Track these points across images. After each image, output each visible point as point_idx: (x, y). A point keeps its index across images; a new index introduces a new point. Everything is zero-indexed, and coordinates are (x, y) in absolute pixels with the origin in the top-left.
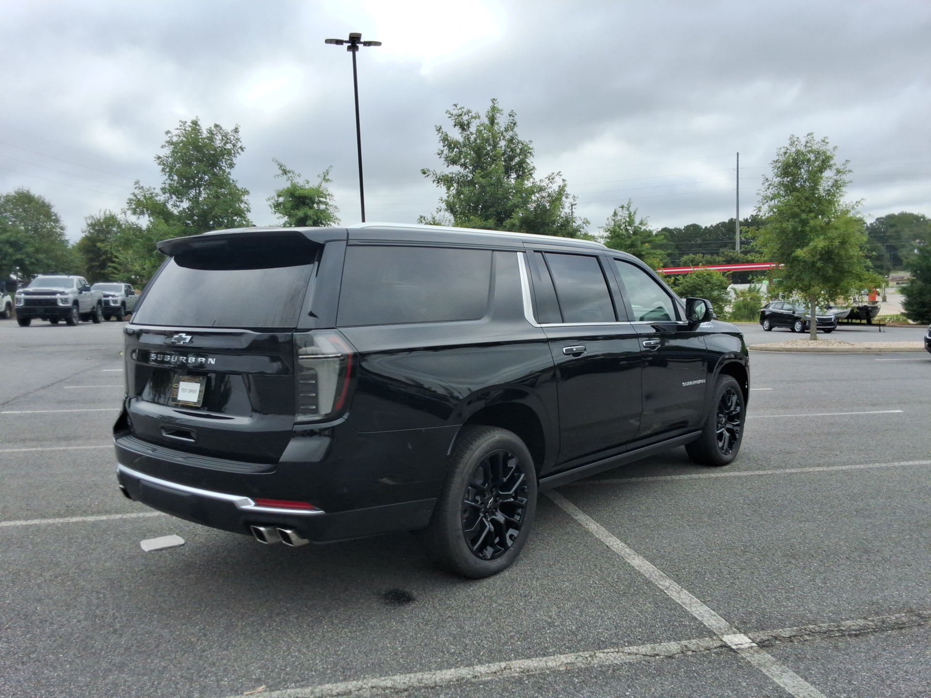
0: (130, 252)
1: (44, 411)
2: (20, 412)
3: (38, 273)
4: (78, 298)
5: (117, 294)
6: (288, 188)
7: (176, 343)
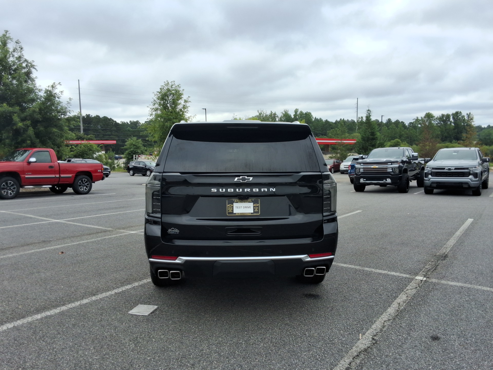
7: (240, 181)
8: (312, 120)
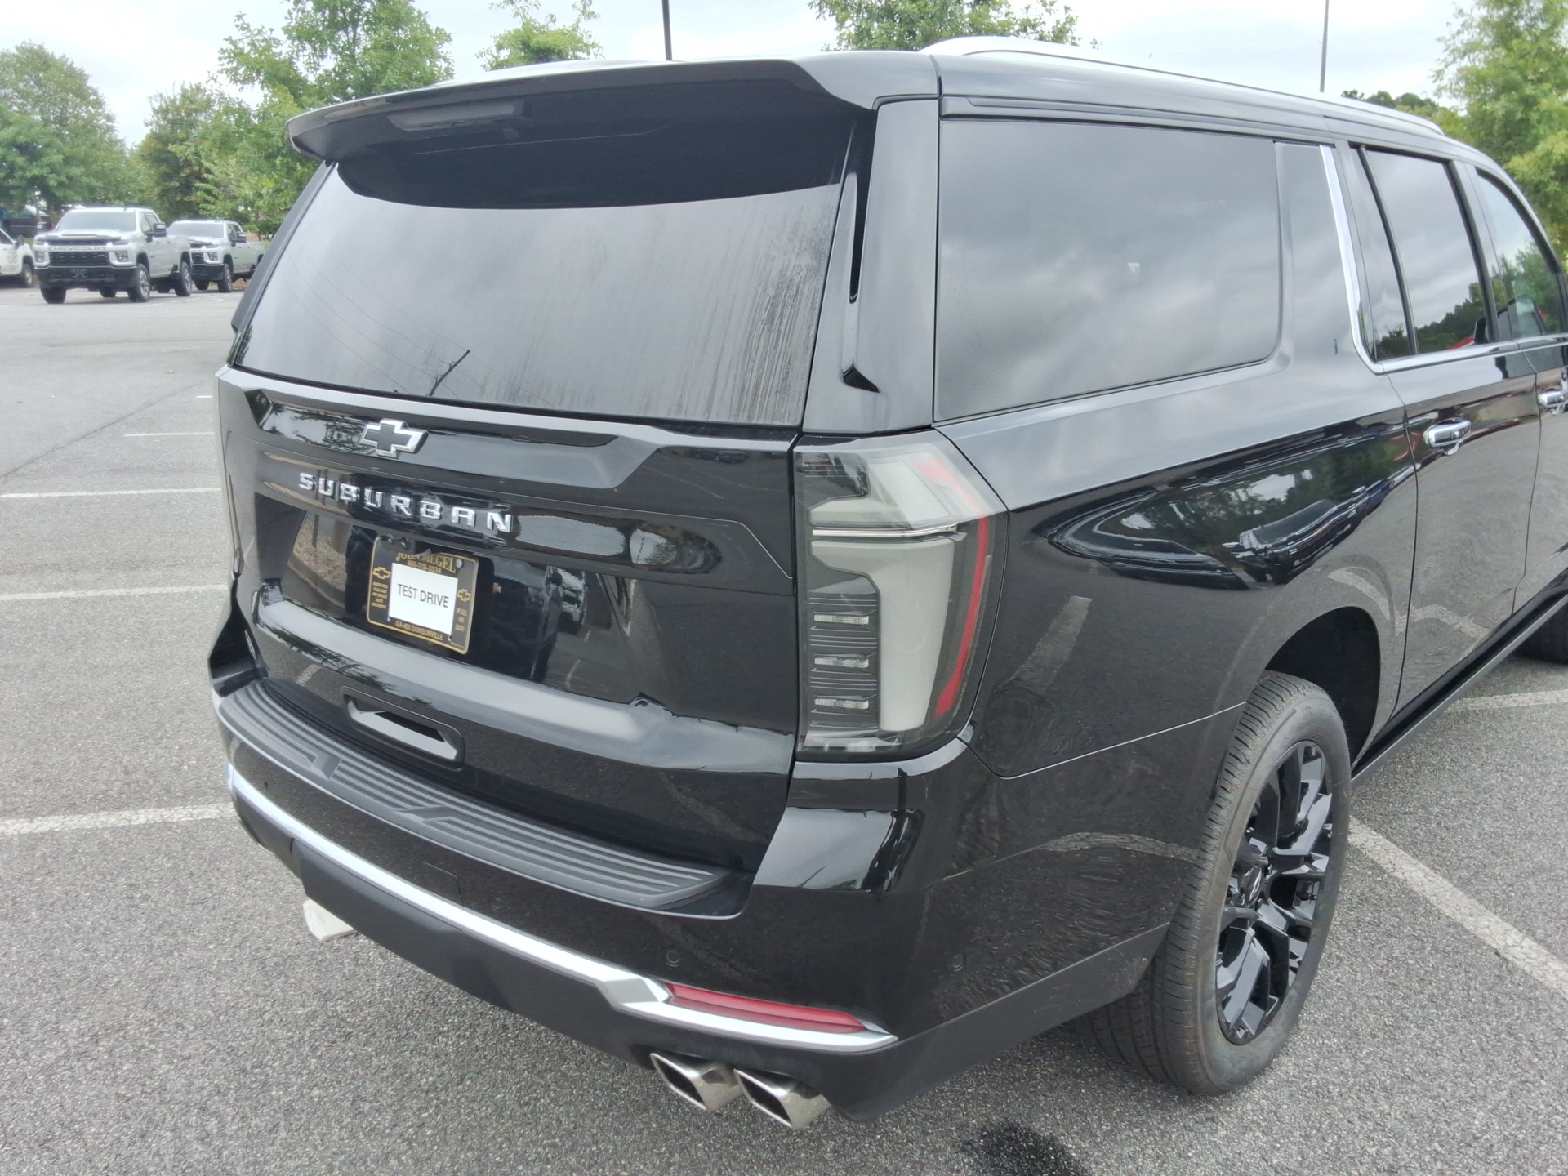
0: (233, 161)
1: (85, 494)
2: (37, 495)
3: (74, 202)
4: (146, 250)
5: (215, 241)
6: (517, 31)
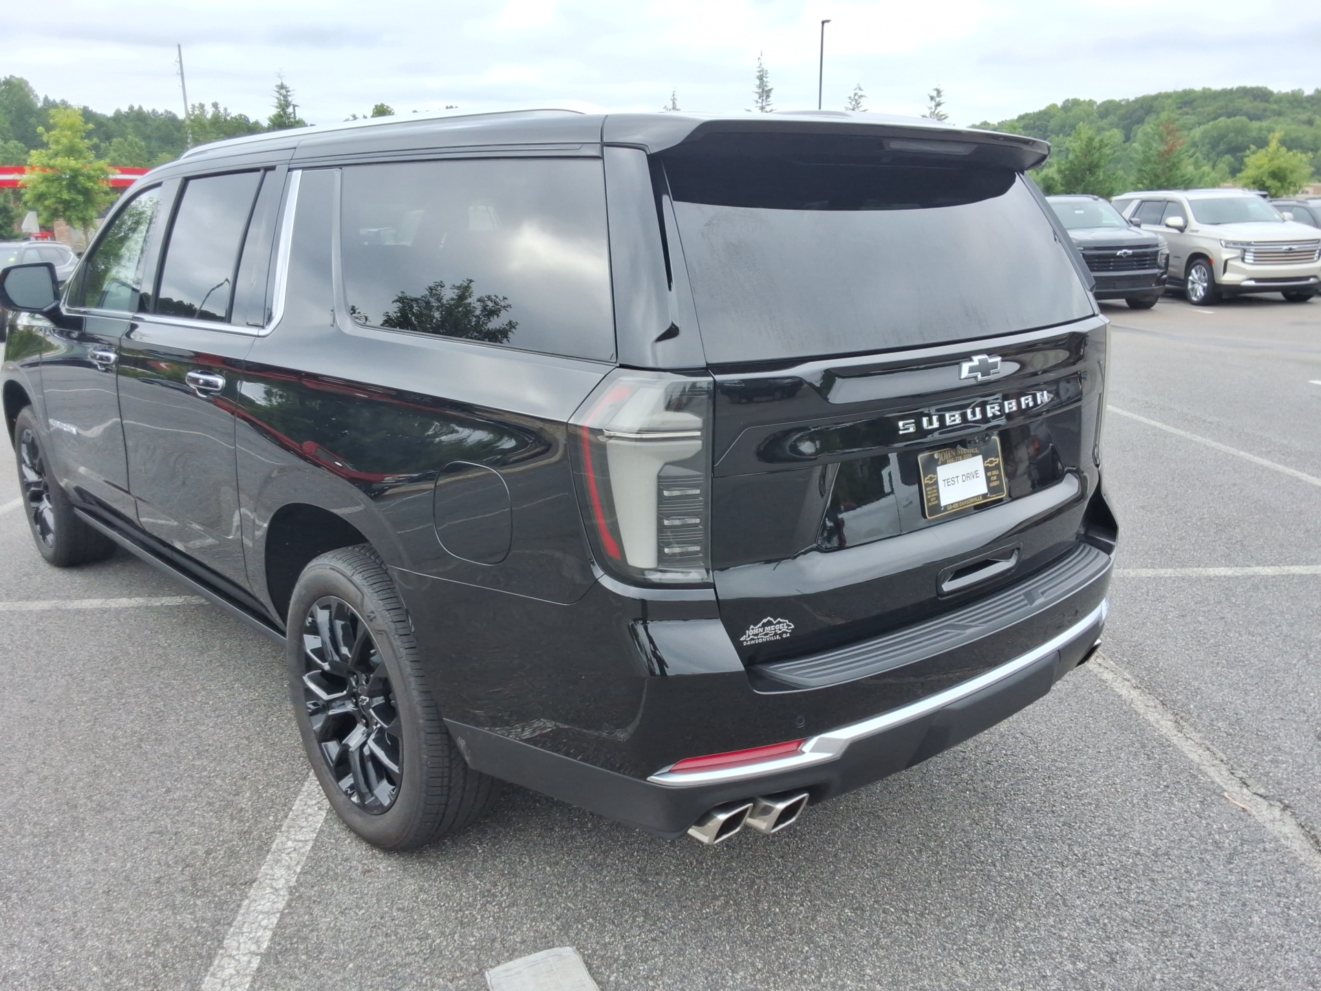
7: (976, 377)
8: (36, 105)
